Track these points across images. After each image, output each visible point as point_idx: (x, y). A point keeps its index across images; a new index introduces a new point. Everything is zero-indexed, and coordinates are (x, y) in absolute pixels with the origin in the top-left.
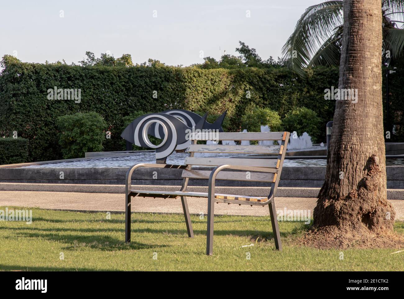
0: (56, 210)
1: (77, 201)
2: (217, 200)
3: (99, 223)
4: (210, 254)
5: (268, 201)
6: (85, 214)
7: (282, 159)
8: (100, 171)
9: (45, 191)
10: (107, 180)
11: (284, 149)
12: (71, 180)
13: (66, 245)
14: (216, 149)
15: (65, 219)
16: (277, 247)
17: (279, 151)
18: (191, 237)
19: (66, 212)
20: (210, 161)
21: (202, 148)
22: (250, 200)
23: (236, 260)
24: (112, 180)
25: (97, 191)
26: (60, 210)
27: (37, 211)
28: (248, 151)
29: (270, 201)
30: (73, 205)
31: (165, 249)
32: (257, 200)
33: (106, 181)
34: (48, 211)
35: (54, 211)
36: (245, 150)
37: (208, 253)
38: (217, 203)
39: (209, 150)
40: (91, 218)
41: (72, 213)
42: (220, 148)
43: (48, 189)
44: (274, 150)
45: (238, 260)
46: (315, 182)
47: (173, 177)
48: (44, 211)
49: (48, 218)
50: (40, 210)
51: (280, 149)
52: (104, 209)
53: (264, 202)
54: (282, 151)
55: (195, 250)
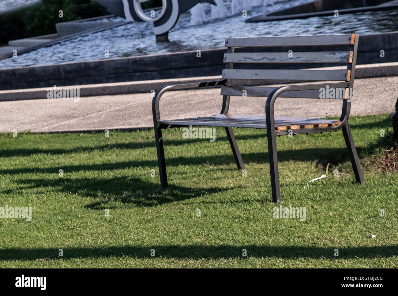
0: (52, 133)
1: (73, 114)
2: (278, 133)
3: (114, 150)
4: (278, 201)
5: (340, 123)
6: (90, 135)
7: (352, 69)
8: (92, 65)
9: (28, 99)
10: (103, 75)
11: (353, 56)
12: (56, 79)
13: (89, 200)
14: (262, 58)
15: (68, 147)
16: (358, 180)
17: (348, 59)
18: (241, 168)
19: (65, 134)
20: (256, 74)
21: (244, 58)
22: (320, 125)
23: (312, 206)
24: (109, 76)
25: (94, 93)
26: (58, 132)
27: (29, 137)
28: (306, 60)
29: (344, 123)
30: (72, 121)
31: (217, 196)
32: (327, 126)
33: (102, 77)
34: (43, 135)
35: (50, 135)
36: (301, 59)
37: (275, 200)
38: (279, 136)
39: (253, 60)
40: (100, 142)
41: (74, 135)
42: (267, 57)
43: (31, 96)
44: (341, 58)
45: (315, 207)
46: (367, 54)
47: (186, 64)
48: (36, 136)
49: (45, 147)
50: (32, 135)
51: (348, 56)
52: (112, 126)
53: (336, 127)
54: (351, 58)
55: (258, 198)
